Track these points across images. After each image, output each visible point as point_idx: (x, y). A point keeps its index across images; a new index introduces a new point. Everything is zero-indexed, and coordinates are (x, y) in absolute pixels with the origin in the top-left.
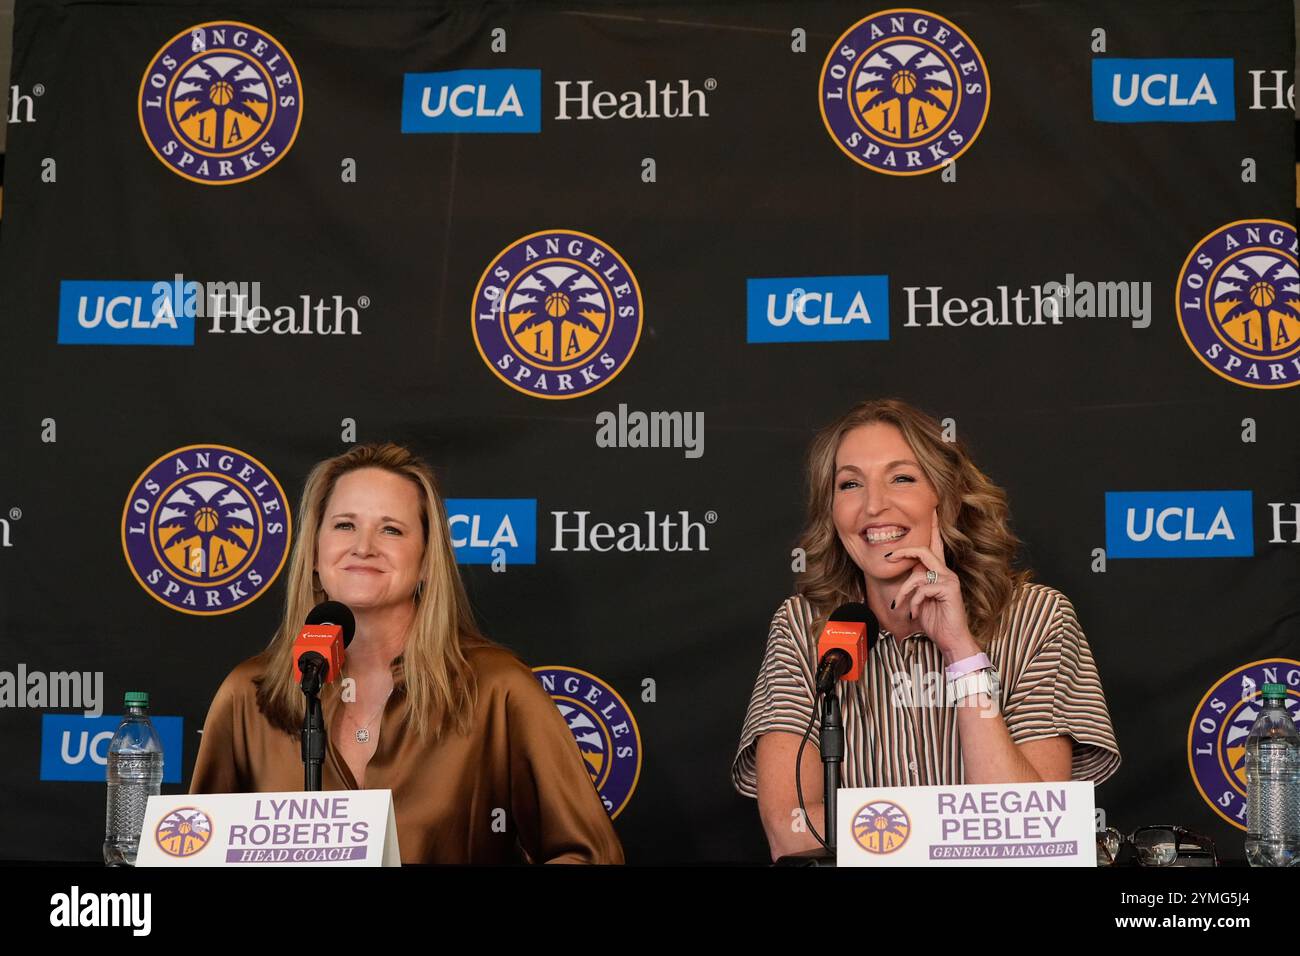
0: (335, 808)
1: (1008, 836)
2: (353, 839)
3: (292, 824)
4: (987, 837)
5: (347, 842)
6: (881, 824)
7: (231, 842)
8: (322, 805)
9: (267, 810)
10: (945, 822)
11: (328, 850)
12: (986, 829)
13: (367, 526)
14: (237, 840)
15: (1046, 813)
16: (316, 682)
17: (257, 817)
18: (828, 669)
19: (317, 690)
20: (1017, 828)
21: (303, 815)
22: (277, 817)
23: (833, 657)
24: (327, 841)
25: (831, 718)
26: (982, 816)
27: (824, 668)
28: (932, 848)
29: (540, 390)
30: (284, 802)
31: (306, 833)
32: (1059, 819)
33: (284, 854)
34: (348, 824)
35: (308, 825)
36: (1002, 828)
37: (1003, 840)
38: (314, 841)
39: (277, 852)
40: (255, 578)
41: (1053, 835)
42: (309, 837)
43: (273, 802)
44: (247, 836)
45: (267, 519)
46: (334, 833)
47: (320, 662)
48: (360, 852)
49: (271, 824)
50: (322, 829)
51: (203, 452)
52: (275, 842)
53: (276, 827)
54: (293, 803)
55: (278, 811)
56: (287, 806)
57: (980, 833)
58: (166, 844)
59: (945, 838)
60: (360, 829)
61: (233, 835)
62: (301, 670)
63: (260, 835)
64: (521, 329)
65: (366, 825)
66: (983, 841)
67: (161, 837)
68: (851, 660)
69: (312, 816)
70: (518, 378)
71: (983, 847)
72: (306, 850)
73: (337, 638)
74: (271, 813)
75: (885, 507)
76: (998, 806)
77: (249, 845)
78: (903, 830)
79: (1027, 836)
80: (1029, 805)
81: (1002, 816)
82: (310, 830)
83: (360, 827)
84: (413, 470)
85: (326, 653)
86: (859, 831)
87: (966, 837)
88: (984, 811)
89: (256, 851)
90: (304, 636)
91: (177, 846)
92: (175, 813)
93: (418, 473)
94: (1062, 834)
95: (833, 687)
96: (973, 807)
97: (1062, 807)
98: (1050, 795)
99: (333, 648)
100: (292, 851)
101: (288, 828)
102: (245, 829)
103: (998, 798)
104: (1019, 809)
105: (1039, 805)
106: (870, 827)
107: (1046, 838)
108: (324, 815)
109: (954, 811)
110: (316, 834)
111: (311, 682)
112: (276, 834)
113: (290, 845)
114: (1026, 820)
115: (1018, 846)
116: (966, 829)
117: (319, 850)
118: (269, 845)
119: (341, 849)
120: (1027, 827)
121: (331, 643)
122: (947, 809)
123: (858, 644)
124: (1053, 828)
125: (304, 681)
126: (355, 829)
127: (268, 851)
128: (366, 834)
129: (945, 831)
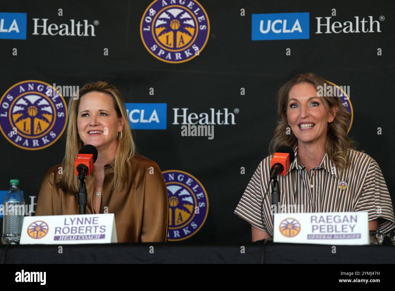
0: (94, 220)
1: (336, 231)
2: (100, 232)
3: (78, 226)
4: (328, 231)
5: (98, 233)
6: (290, 227)
7: (55, 233)
8: (89, 220)
9: (69, 222)
10: (313, 226)
11: (91, 236)
12: (328, 229)
13: (94, 114)
14: (58, 233)
15: (350, 223)
16: (84, 175)
17: (65, 224)
18: (274, 171)
19: (84, 178)
20: (339, 228)
21: (82, 223)
22: (72, 224)
23: (277, 166)
24: (91, 232)
25: (275, 189)
26: (327, 224)
27: (273, 170)
28: (308, 235)
29: (168, 59)
30: (75, 219)
31: (83, 230)
32: (354, 226)
33: (75, 238)
34: (98, 226)
35: (84, 227)
36: (334, 228)
37: (334, 233)
38: (86, 232)
39: (72, 237)
40: (53, 135)
41: (352, 231)
42: (84, 231)
43: (71, 219)
44: (61, 231)
45: (58, 111)
46: (93, 230)
47: (85, 168)
48: (103, 237)
49: (70, 227)
50: (89, 228)
51: (31, 83)
52: (72, 233)
53: (72, 228)
54: (78, 219)
55: (72, 222)
56: (76, 220)
57: (326, 230)
58: (32, 234)
59: (313, 231)
60: (103, 228)
61: (56, 231)
62: (78, 171)
63: (66, 230)
64: (160, 34)
65: (105, 226)
66: (327, 233)
67: (29, 231)
68: (283, 167)
69: (85, 223)
70: (159, 54)
71: (327, 235)
72: (83, 236)
73: (91, 159)
74: (70, 222)
75: (308, 115)
76: (332, 221)
77: (62, 234)
78: (298, 229)
79: (343, 231)
80: (344, 221)
81: (334, 224)
82: (85, 229)
83: (103, 227)
84: (109, 90)
85: (87, 164)
86: (282, 229)
87: (321, 231)
88: (327, 222)
89: (65, 236)
90: (79, 158)
91: (35, 235)
92: (34, 223)
93: (111, 91)
94: (356, 231)
95: (277, 177)
96: (323, 221)
97: (356, 221)
98: (351, 217)
99: (90, 162)
100: (78, 236)
101: (76, 228)
102: (60, 228)
103: (333, 218)
104: (340, 221)
105: (347, 220)
106: (286, 227)
107: (350, 232)
108: (90, 223)
109: (316, 222)
110: (87, 230)
111: (82, 175)
112: (72, 230)
113: (77, 234)
114: (343, 226)
115: (339, 235)
116: (321, 229)
117: (88, 236)
118: (70, 234)
119: (96, 235)
120: (343, 229)
121: (89, 161)
122: (314, 222)
123: (286, 161)
124: (352, 229)
125: (79, 175)
126: (101, 228)
127: (69, 236)
128: (105, 230)
129: (313, 229)
